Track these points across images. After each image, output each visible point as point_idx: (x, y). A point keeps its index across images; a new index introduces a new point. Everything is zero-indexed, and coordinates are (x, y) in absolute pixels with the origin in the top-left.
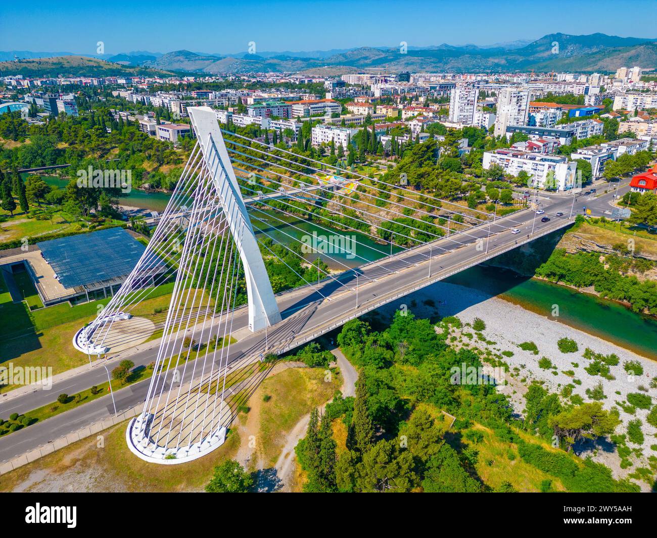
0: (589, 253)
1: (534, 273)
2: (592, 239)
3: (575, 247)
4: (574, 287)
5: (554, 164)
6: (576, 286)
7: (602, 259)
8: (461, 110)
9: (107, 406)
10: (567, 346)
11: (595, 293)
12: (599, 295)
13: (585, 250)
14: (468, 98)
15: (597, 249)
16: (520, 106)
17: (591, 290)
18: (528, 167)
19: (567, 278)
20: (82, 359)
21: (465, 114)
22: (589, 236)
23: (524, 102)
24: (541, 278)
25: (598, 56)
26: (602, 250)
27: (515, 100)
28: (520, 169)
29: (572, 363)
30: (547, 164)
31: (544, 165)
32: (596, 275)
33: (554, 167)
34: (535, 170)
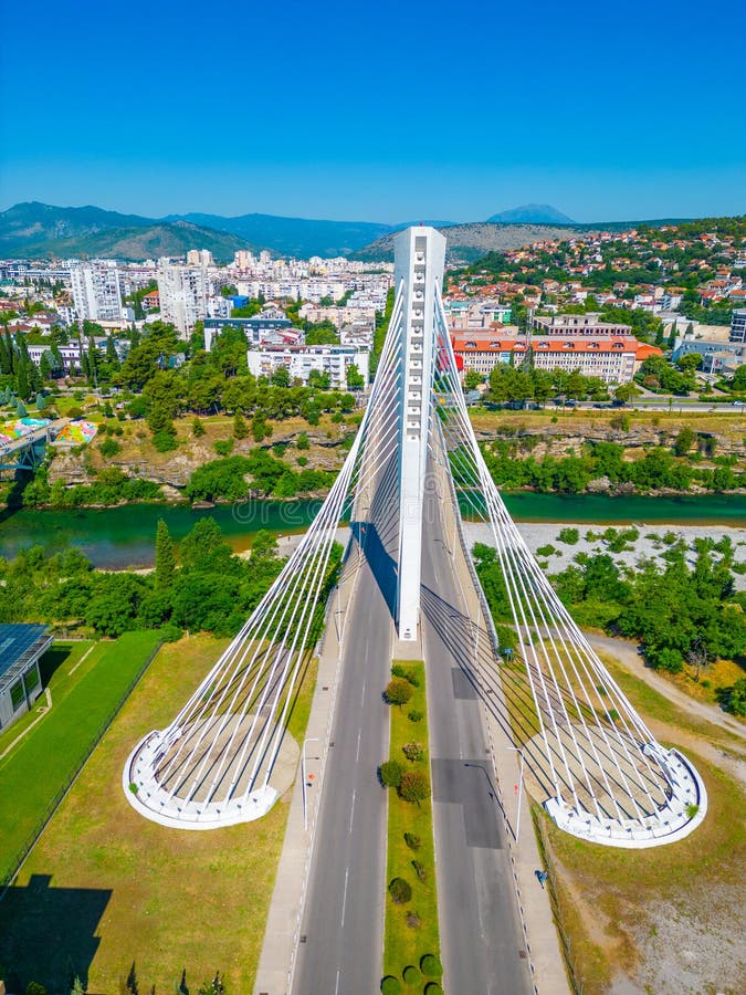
5: (351, 355)
8: (101, 302)
10: (570, 538)
14: (107, 283)
16: (195, 292)
18: (319, 364)
21: (107, 307)
23: (199, 286)
27: (187, 283)
28: (308, 369)
30: (341, 356)
31: (337, 359)
33: (352, 360)
34: (327, 367)
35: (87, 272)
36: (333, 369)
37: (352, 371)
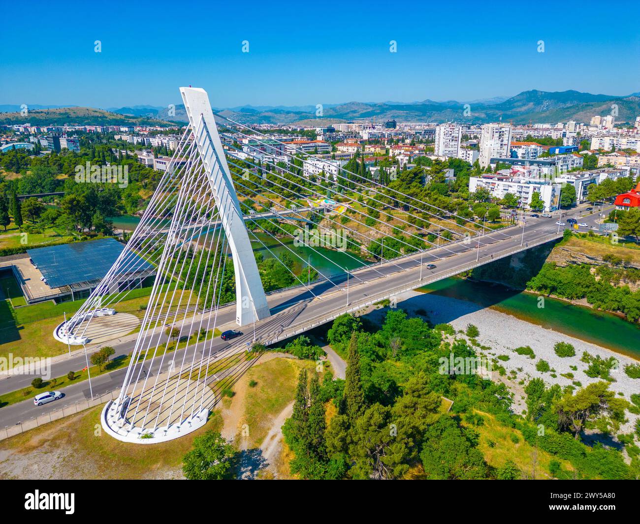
0: (579, 265)
1: (526, 287)
2: (581, 251)
3: (564, 260)
4: (566, 300)
5: (539, 186)
6: (568, 298)
7: (593, 271)
8: (446, 146)
9: (83, 391)
10: (564, 351)
11: (588, 305)
12: (592, 306)
13: (574, 262)
14: (452, 135)
15: (587, 260)
16: (502, 141)
17: (584, 302)
18: (514, 189)
19: (559, 291)
20: (61, 348)
21: (450, 149)
22: (578, 248)
23: (506, 137)
24: (532, 291)
25: (572, 110)
26: (592, 262)
27: (497, 135)
28: (506, 192)
29: (571, 367)
30: (532, 186)
31: (529, 187)
32: (588, 287)
33: (539, 189)
34: (520, 192)
35: (442, 128)
36: (523, 195)
37: (536, 196)
